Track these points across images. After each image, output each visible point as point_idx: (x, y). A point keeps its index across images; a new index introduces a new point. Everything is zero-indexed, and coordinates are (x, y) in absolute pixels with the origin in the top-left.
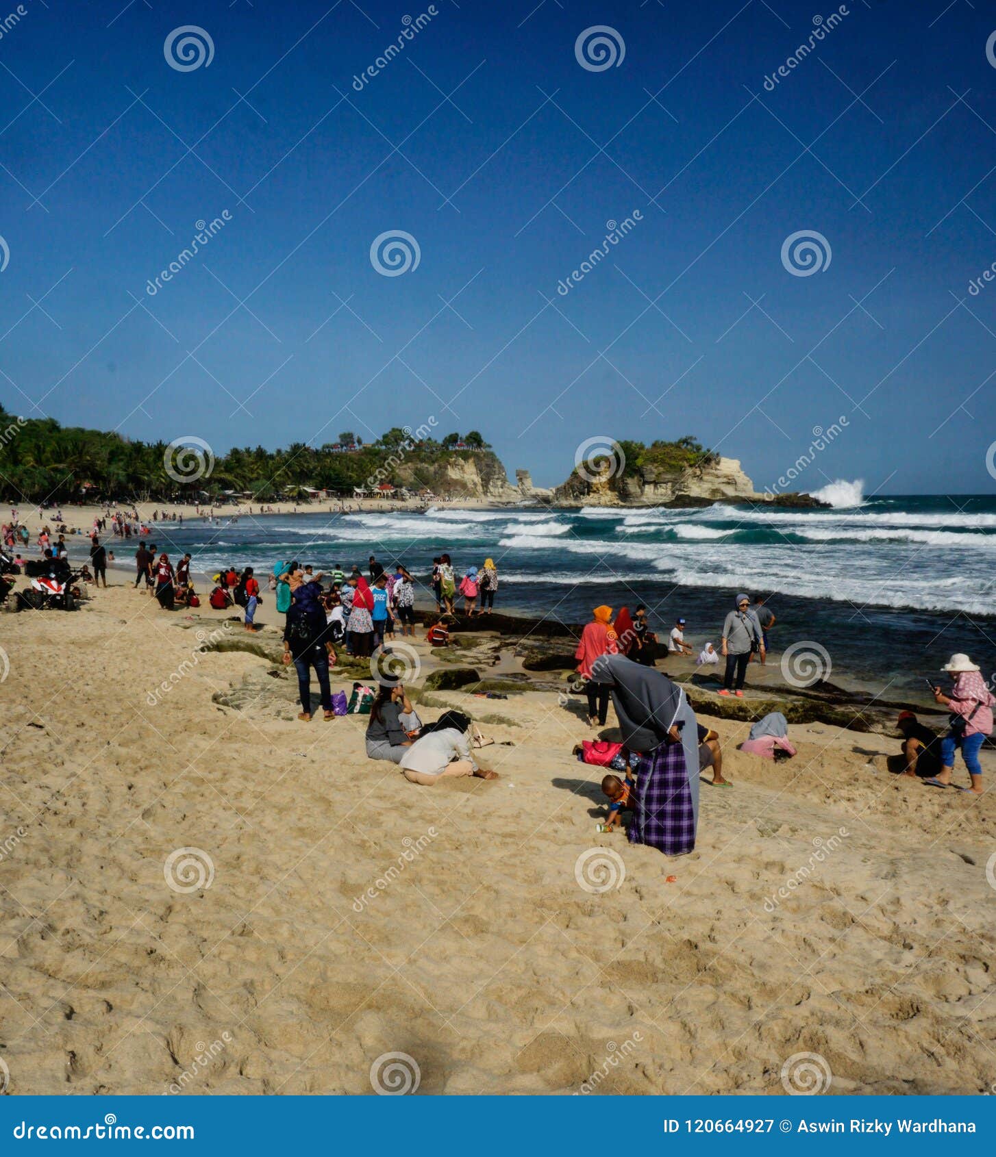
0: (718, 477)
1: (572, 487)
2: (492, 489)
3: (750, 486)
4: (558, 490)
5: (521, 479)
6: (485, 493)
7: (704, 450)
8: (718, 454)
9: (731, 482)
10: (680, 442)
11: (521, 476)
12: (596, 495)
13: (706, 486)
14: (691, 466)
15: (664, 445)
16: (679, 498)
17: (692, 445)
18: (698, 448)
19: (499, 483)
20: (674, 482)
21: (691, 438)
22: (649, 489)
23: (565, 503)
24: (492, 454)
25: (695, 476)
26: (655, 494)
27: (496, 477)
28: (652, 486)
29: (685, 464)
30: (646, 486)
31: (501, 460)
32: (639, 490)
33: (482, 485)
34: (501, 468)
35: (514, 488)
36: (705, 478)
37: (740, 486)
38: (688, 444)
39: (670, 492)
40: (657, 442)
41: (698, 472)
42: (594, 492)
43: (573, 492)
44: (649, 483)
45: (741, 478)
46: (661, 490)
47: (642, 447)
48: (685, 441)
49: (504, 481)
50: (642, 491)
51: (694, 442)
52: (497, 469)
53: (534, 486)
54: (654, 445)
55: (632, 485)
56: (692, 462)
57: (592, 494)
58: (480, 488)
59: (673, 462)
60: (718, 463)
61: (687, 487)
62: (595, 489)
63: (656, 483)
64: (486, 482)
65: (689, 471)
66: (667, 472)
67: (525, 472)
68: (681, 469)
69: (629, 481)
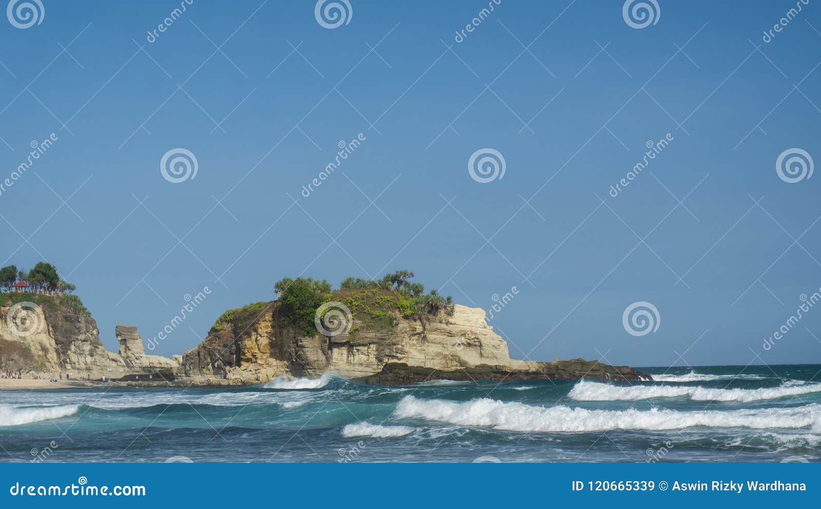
0: (451, 334)
1: (210, 353)
2: (74, 358)
3: (504, 350)
4: (187, 357)
5: (124, 341)
6: (62, 364)
7: (426, 292)
8: (449, 299)
9: (474, 344)
10: (387, 279)
11: (124, 336)
12: (252, 367)
13: (433, 349)
14: (406, 317)
15: (361, 285)
16: (389, 368)
17: (407, 284)
18: (418, 290)
19: (87, 347)
20: (380, 343)
21: (405, 274)
22: (339, 355)
23: (198, 379)
24: (75, 299)
25: (414, 333)
26: (349, 362)
27: (82, 337)
28: (344, 350)
29: (397, 314)
30: (335, 350)
31: (89, 310)
32: (323, 358)
33: (57, 351)
34: (91, 322)
35: (113, 355)
36: (431, 336)
37: (487, 350)
38: (400, 282)
39: (373, 359)
40: (349, 280)
41: (419, 328)
42: (248, 360)
43: (213, 361)
44: (340, 345)
45: (490, 337)
46: (359, 357)
47: (326, 289)
48: (395, 279)
49: (95, 344)
50: (328, 359)
51: (410, 280)
52: (83, 325)
53: (147, 352)
54: (346, 285)
55: (311, 349)
56: (409, 312)
57: (245, 365)
58: (52, 356)
59: (377, 312)
60: (450, 314)
61: (402, 352)
62: (249, 355)
63: (350, 345)
64: (63, 347)
65: (404, 325)
66: (368, 328)
67: (132, 330)
68: (391, 323)
69: (306, 342)
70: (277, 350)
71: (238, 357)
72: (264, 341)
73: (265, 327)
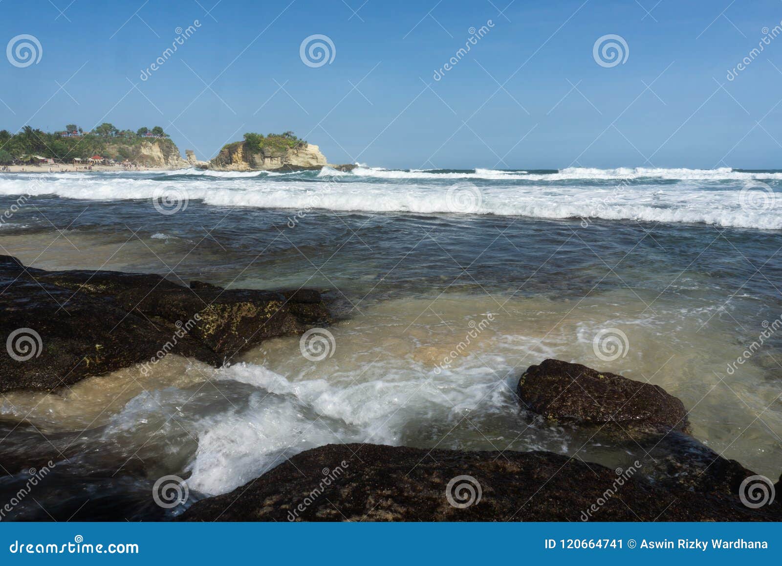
0: (307, 154)
1: (221, 159)
2: (171, 161)
3: (325, 160)
4: (212, 161)
5: (189, 155)
6: (167, 163)
7: (298, 139)
8: (306, 142)
9: (314, 157)
10: (284, 134)
11: (189, 153)
12: (236, 165)
13: (301, 159)
14: (291, 148)
15: (275, 136)
16: (285, 166)
17: (291, 136)
18: (295, 138)
19: (175, 157)
20: (282, 157)
21: (290, 132)
22: (267, 161)
24: (170, 140)
25: (294, 153)
26: (271, 163)
27: (173, 154)
28: (269, 159)
29: (288, 147)
30: (266, 159)
31: (175, 144)
32: (262, 162)
34: (176, 148)
35: (185, 161)
36: (300, 155)
37: (320, 160)
38: (289, 135)
39: (279, 163)
40: (270, 134)
41: (296, 152)
42: (235, 162)
43: (222, 163)
44: (267, 157)
45: (320, 155)
46: (275, 162)
47: (262, 137)
48: (287, 134)
49: (178, 157)
50: (264, 162)
51: (292, 135)
52: (173, 149)
53: (198, 159)
54: (269, 136)
55: (257, 158)
56: (292, 146)
57: (233, 164)
58: (163, 160)
59: (281, 146)
60: (306, 147)
61: (290, 160)
62: (235, 160)
63: (271, 157)
64: (166, 157)
65: (290, 151)
66: (278, 151)
67: (191, 152)
68: (286, 150)
69: (255, 156)
70: (245, 158)
71: (230, 161)
72: (240, 155)
73: (240, 150)
